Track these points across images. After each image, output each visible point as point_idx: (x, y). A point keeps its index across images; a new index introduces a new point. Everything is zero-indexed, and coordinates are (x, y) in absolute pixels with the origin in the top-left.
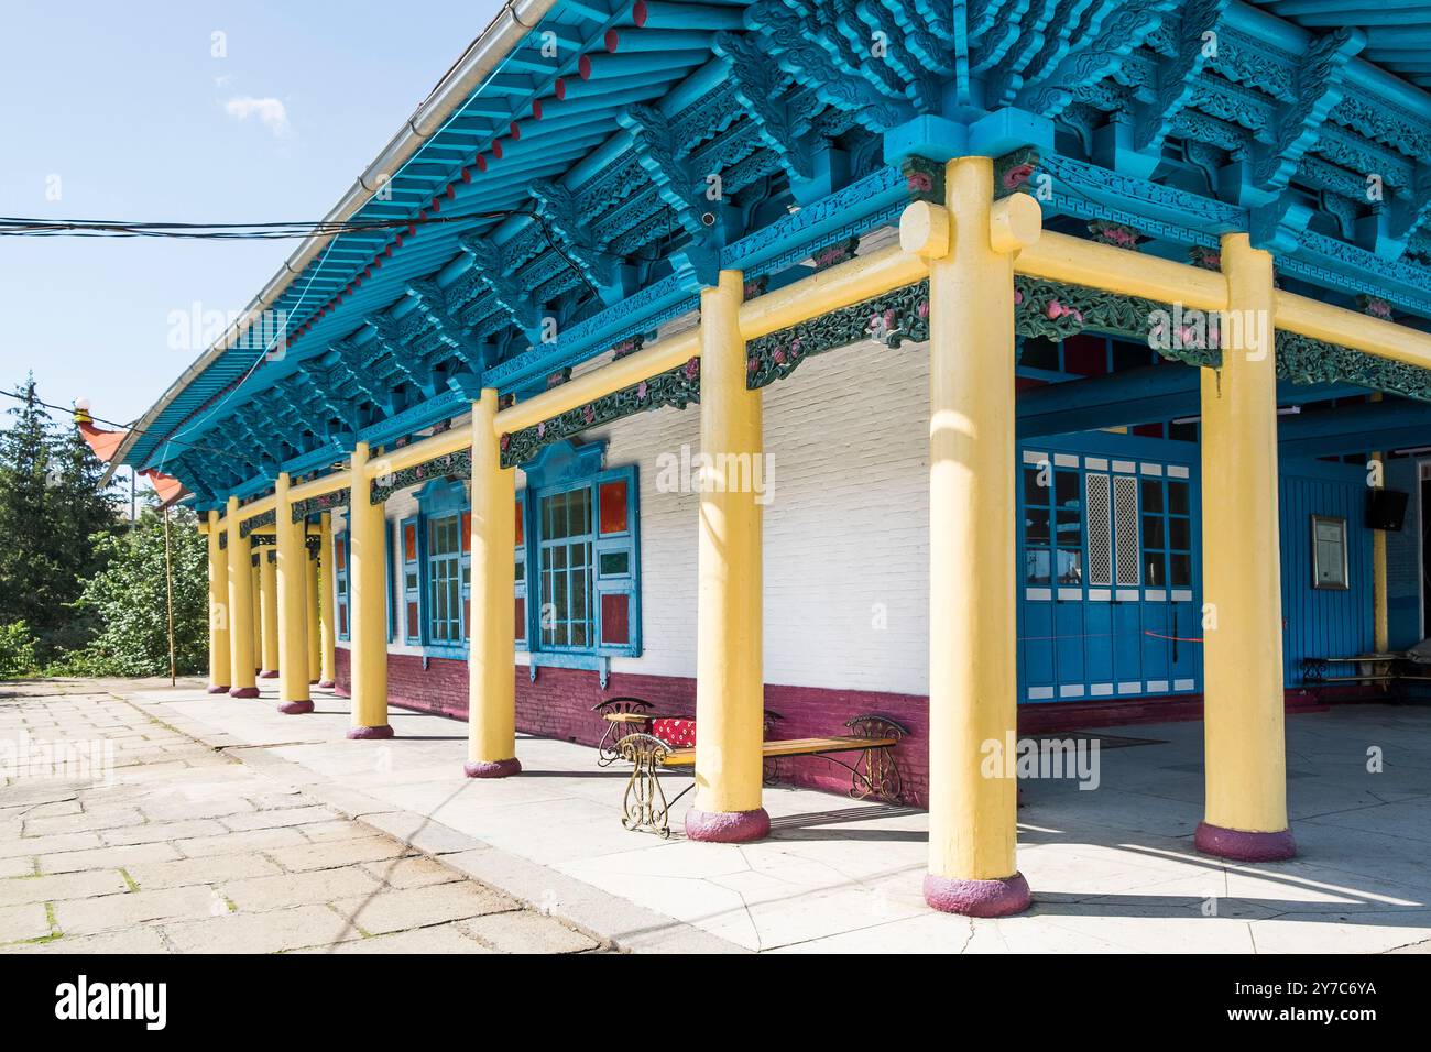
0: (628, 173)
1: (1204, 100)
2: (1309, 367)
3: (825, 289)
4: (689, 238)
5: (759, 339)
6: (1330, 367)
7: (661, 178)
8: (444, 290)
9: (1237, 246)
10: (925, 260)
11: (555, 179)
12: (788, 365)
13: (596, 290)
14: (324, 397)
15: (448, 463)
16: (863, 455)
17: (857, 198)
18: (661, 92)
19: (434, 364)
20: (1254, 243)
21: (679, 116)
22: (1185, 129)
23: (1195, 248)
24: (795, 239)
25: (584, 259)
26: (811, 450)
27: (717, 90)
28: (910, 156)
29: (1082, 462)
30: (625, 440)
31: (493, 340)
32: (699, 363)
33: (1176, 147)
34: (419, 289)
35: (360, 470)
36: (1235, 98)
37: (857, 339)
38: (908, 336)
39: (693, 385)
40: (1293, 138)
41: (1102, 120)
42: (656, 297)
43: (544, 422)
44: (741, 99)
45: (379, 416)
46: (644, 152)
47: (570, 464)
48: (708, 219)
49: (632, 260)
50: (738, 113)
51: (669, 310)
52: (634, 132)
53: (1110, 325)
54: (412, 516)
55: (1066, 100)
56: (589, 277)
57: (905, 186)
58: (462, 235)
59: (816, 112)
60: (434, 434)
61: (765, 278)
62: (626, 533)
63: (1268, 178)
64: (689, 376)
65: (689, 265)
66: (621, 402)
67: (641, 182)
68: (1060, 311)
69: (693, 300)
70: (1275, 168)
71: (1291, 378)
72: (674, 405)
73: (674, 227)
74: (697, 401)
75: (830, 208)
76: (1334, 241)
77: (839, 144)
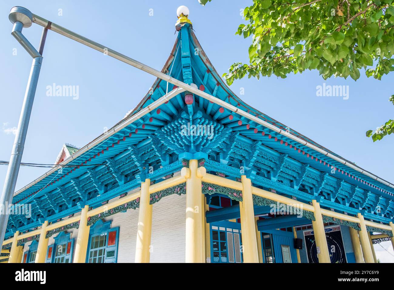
0: (128, 158)
1: (236, 151)
2: (260, 202)
3: (167, 183)
4: (140, 172)
5: (153, 194)
6: (265, 202)
7: (135, 160)
8: (80, 181)
9: (244, 177)
10: (186, 178)
11: (112, 158)
12: (159, 199)
13: (117, 182)
14: (39, 208)
15: (72, 225)
16: (174, 222)
17: (174, 166)
18: (137, 143)
19: (73, 199)
20: (247, 177)
21: (140, 148)
22: (233, 155)
23: (236, 178)
24: (161, 173)
25: (116, 175)
26: (162, 221)
27: (148, 144)
28: (183, 159)
29: (226, 229)
30: (117, 220)
31: (89, 193)
32: (140, 199)
33: (232, 159)
34: (74, 180)
35: (44, 228)
36: (241, 151)
37: (173, 193)
38: (182, 193)
39: (138, 204)
40: (252, 158)
41: (218, 154)
42: (131, 184)
43: (100, 214)
44: (153, 146)
45: (53, 213)
46: (132, 154)
47: (102, 227)
48: (144, 168)
49: (126, 176)
50: (152, 148)
51: (133, 187)
52: (131, 150)
53: (220, 192)
54: (52, 245)
55: (210, 150)
56: (117, 179)
57: (182, 164)
58: (88, 168)
59: (167, 149)
60: (69, 218)
61: (155, 181)
62: (115, 245)
63: (248, 165)
64: (137, 202)
65: (140, 177)
66: (121, 208)
67: (131, 160)
68: (211, 189)
69: (139, 185)
70: (249, 164)
71: (257, 205)
72: (133, 208)
73: (137, 169)
74: (138, 207)
75: (168, 167)
76: (263, 177)
77: (171, 155)
